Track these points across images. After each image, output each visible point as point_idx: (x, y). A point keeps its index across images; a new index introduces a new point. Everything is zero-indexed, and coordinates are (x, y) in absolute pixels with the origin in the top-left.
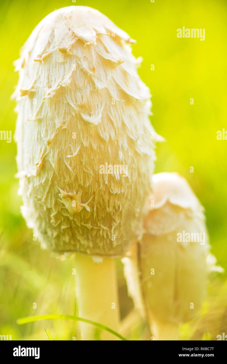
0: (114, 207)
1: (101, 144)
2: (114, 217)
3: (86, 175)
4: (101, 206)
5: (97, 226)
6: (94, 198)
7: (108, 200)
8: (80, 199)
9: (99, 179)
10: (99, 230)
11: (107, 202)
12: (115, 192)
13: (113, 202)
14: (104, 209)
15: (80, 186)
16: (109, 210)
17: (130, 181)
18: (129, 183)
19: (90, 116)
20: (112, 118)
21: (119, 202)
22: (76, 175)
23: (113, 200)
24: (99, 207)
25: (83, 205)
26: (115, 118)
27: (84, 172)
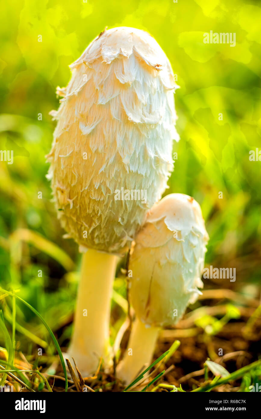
0: (94, 210)
1: (89, 152)
2: (93, 219)
3: (73, 177)
4: (83, 206)
5: (80, 222)
6: (77, 197)
7: (88, 202)
8: (68, 195)
9: (82, 182)
10: (82, 226)
11: (88, 204)
12: (94, 198)
13: (93, 205)
14: (85, 209)
15: (68, 184)
16: (89, 211)
17: (112, 193)
18: (110, 194)
19: (86, 126)
20: (105, 133)
21: (98, 207)
22: (67, 174)
23: (93, 204)
24: (82, 207)
25: (69, 200)
26: (109, 133)
27: (72, 173)
